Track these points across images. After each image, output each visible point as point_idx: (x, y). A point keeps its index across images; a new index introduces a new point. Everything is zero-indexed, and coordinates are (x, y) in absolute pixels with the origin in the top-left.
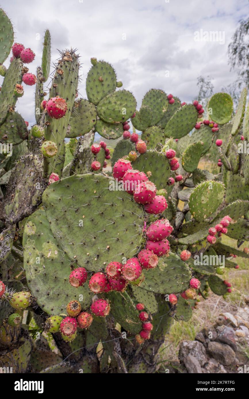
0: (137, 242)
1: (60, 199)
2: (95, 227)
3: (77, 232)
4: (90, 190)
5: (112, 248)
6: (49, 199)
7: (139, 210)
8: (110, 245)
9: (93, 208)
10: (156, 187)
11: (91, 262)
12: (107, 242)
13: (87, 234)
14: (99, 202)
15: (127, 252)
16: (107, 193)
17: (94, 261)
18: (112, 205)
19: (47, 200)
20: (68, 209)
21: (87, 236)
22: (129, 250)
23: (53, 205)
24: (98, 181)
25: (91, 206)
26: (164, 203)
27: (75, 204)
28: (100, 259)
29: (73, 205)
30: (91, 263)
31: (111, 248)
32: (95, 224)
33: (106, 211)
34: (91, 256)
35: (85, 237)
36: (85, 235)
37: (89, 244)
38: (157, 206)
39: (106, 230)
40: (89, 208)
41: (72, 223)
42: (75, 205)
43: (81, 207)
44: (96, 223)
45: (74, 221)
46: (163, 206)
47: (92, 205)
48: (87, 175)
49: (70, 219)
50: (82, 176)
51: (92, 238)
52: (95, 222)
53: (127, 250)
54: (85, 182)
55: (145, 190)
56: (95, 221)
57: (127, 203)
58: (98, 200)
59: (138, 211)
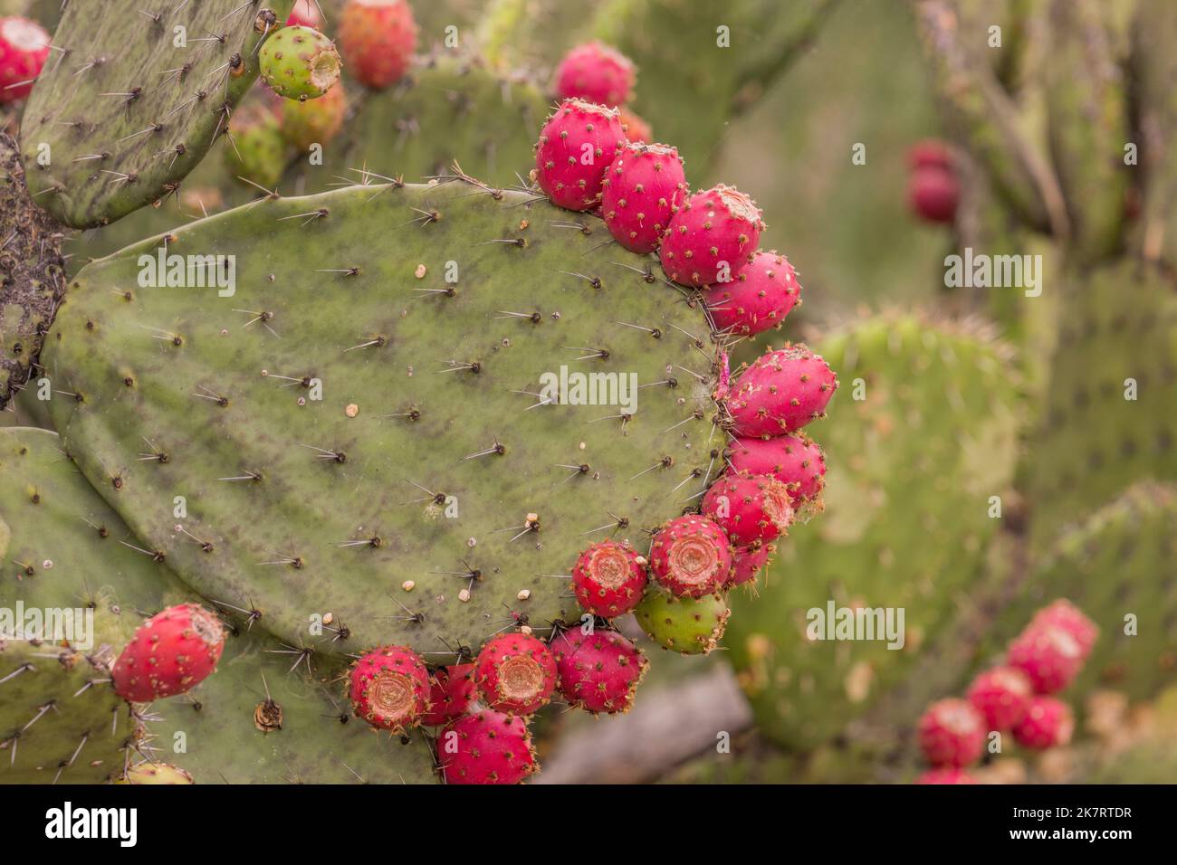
0: (691, 453)
1: (176, 343)
2: (431, 448)
3: (316, 495)
4: (387, 265)
5: (555, 520)
6: (102, 347)
7: (689, 313)
8: (541, 508)
9: (412, 354)
10: (756, 206)
11: (435, 615)
12: (514, 501)
13: (380, 494)
14: (450, 318)
15: (640, 511)
16: (496, 268)
17: (453, 607)
18: (535, 320)
19: (92, 353)
20: (232, 387)
21: (383, 502)
22: (654, 499)
23: (131, 376)
24: (439, 216)
25: (396, 345)
26: (788, 277)
27: (279, 355)
28: (490, 589)
29: (271, 359)
30: (437, 621)
31: (543, 525)
32: (433, 430)
33: (496, 356)
34: (428, 592)
35: (372, 510)
36: (369, 503)
37: (407, 539)
38: (764, 292)
39: (508, 448)
40: (386, 360)
41: (277, 458)
42: (285, 362)
43: (327, 365)
44: (440, 426)
45: (288, 444)
46: (787, 293)
47: (404, 341)
48: (351, 195)
49: (261, 438)
50: (326, 201)
51: (423, 504)
52: (433, 424)
53: (640, 504)
54: (346, 232)
55: (725, 217)
56: (427, 419)
57: (623, 296)
58: (440, 309)
59: (681, 318)
